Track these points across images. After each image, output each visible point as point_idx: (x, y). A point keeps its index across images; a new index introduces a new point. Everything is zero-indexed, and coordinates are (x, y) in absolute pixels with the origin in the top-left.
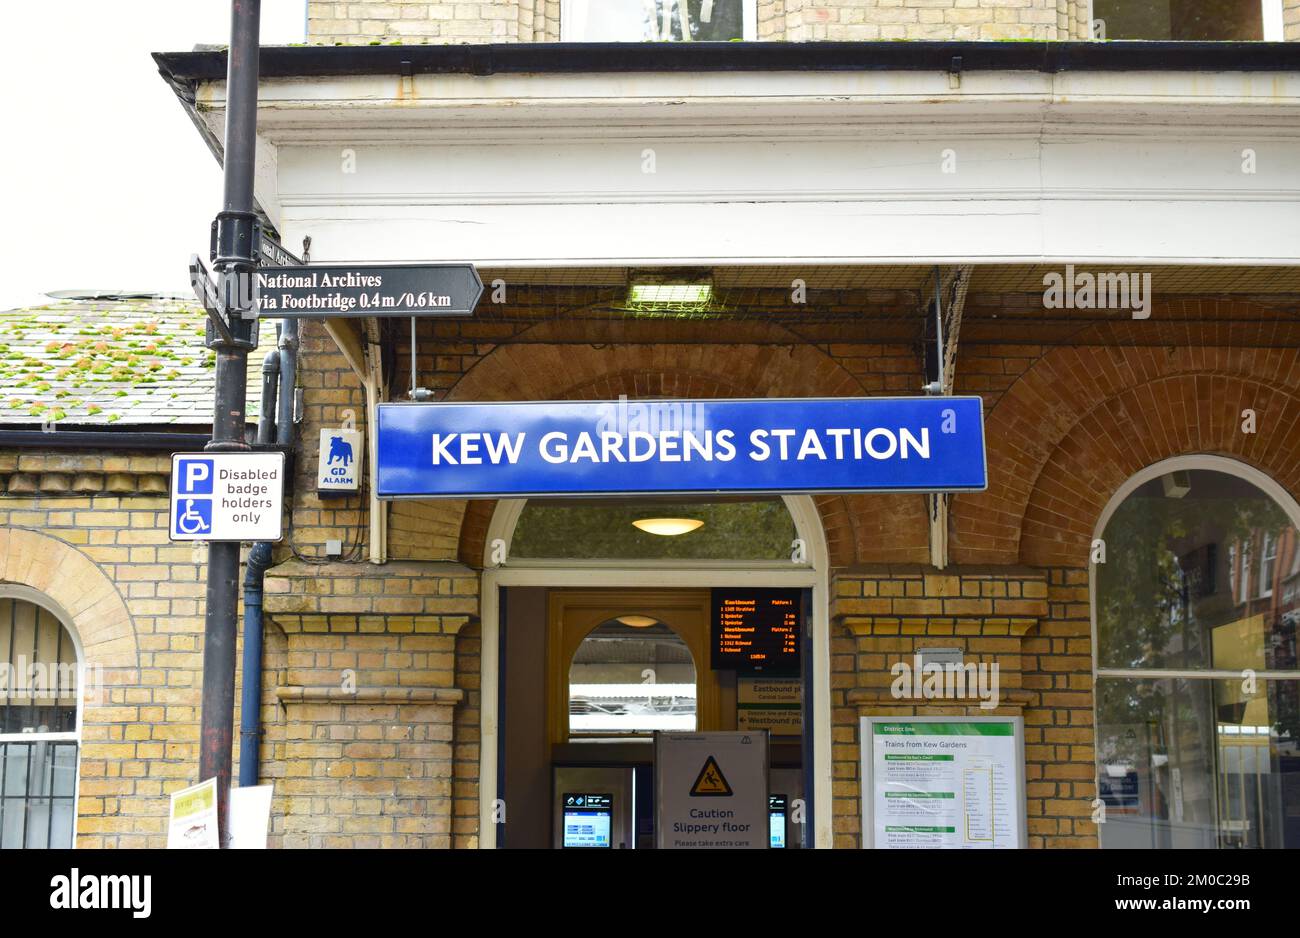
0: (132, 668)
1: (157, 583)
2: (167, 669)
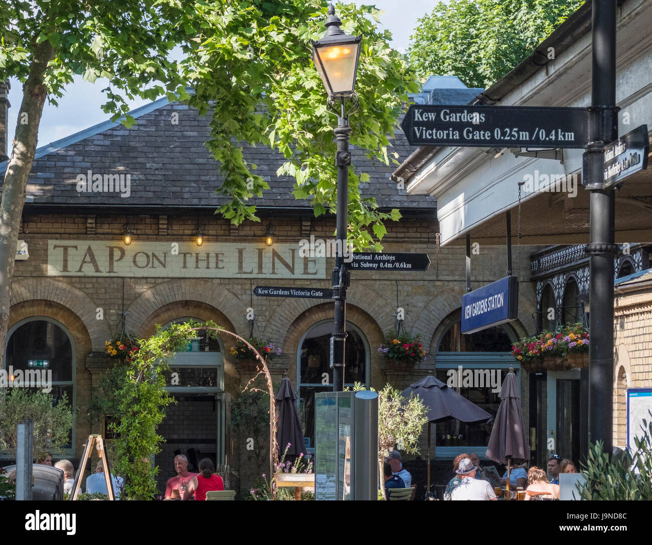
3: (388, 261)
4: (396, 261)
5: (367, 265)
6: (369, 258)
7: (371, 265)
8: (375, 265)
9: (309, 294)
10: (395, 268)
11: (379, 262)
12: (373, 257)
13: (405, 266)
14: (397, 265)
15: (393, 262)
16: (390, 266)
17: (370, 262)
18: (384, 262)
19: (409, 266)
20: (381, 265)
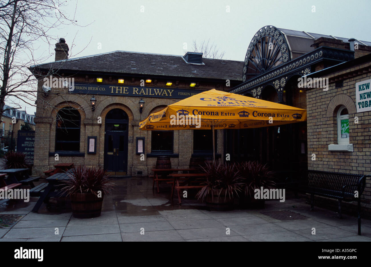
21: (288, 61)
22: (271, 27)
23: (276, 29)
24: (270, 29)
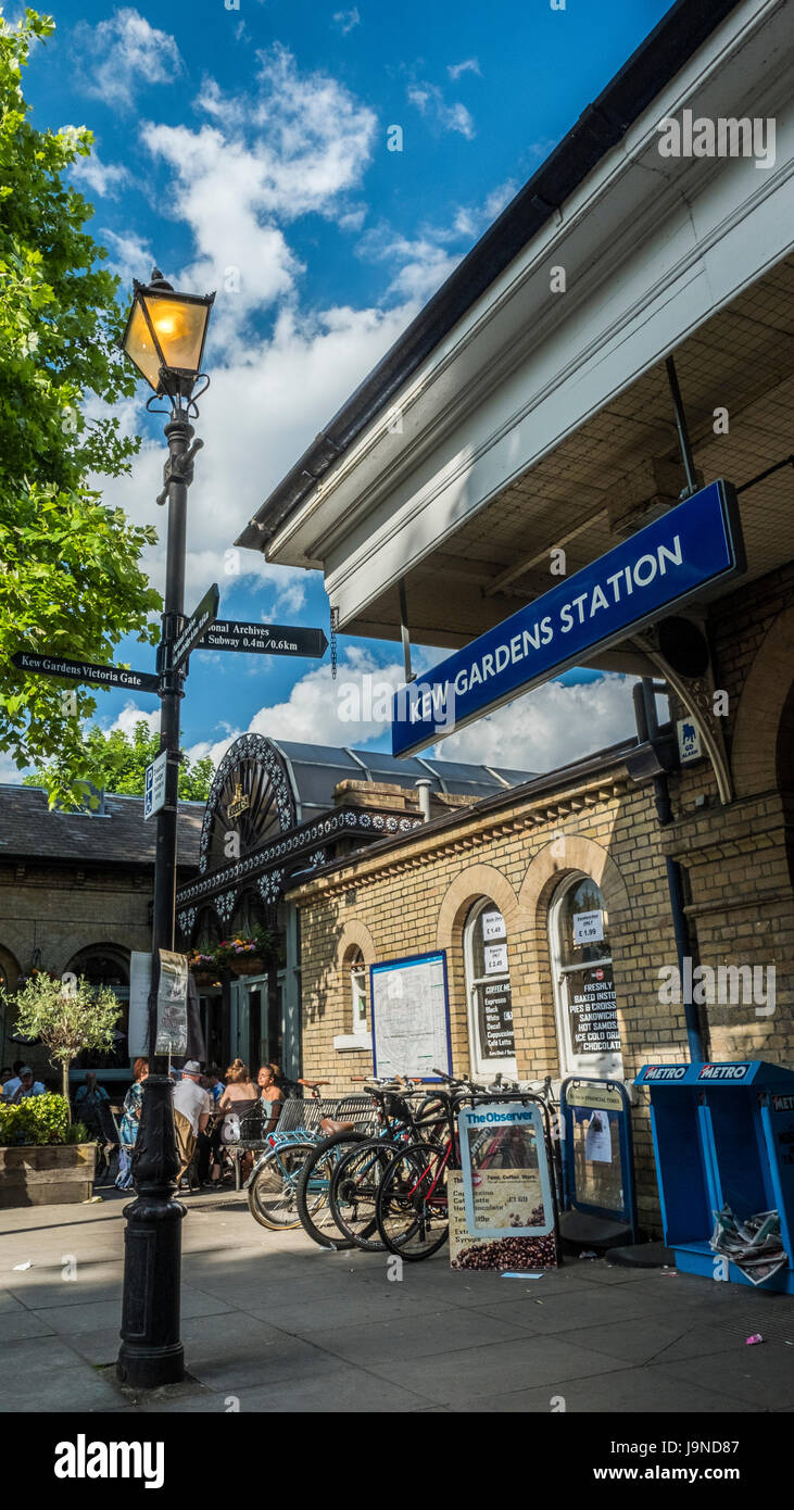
0: (627, 909)
1: (631, 851)
2: (644, 907)
3: (257, 637)
4: (271, 637)
5: (220, 641)
6: (225, 629)
7: (227, 641)
8: (234, 642)
9: (116, 679)
10: (269, 650)
11: (240, 637)
12: (232, 628)
13: (286, 647)
14: (273, 644)
15: (265, 639)
16: (261, 644)
17: (225, 635)
18: (250, 637)
19: (294, 647)
20: (246, 642)
21: (290, 826)
22: (259, 737)
23: (268, 744)
24: (258, 741)
